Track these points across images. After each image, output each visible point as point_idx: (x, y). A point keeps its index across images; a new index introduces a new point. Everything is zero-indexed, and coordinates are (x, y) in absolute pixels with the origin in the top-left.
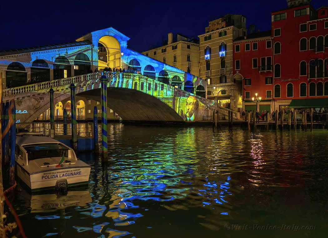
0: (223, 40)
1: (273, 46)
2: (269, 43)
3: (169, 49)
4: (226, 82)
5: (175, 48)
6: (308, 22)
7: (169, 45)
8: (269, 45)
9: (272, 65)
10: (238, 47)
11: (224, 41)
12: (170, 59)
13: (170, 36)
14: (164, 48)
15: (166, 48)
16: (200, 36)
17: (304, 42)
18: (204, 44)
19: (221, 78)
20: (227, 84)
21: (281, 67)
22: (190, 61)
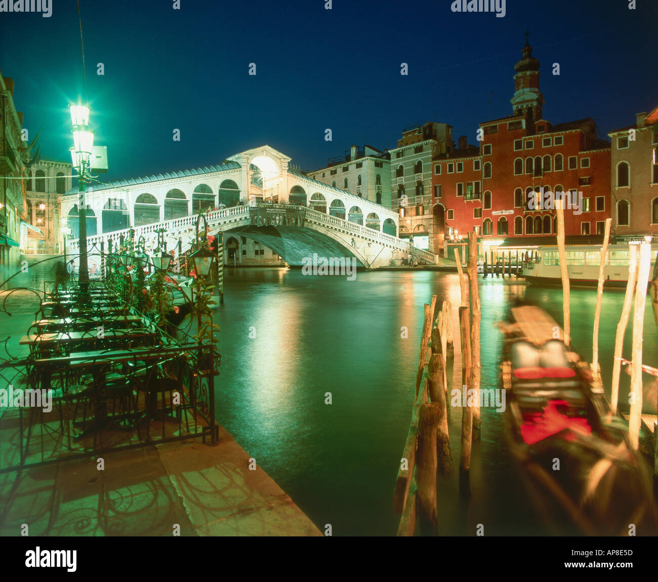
0: (420, 157)
1: (482, 167)
2: (477, 163)
3: (352, 167)
4: (423, 214)
5: (359, 166)
6: (523, 138)
7: (352, 162)
8: (477, 167)
9: (481, 193)
10: (438, 168)
11: (422, 159)
12: (352, 182)
13: (353, 151)
14: (345, 165)
15: (348, 166)
16: (392, 151)
17: (519, 163)
18: (396, 163)
19: (417, 209)
20: (425, 217)
21: (491, 195)
22: (380, 184)
